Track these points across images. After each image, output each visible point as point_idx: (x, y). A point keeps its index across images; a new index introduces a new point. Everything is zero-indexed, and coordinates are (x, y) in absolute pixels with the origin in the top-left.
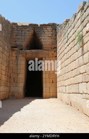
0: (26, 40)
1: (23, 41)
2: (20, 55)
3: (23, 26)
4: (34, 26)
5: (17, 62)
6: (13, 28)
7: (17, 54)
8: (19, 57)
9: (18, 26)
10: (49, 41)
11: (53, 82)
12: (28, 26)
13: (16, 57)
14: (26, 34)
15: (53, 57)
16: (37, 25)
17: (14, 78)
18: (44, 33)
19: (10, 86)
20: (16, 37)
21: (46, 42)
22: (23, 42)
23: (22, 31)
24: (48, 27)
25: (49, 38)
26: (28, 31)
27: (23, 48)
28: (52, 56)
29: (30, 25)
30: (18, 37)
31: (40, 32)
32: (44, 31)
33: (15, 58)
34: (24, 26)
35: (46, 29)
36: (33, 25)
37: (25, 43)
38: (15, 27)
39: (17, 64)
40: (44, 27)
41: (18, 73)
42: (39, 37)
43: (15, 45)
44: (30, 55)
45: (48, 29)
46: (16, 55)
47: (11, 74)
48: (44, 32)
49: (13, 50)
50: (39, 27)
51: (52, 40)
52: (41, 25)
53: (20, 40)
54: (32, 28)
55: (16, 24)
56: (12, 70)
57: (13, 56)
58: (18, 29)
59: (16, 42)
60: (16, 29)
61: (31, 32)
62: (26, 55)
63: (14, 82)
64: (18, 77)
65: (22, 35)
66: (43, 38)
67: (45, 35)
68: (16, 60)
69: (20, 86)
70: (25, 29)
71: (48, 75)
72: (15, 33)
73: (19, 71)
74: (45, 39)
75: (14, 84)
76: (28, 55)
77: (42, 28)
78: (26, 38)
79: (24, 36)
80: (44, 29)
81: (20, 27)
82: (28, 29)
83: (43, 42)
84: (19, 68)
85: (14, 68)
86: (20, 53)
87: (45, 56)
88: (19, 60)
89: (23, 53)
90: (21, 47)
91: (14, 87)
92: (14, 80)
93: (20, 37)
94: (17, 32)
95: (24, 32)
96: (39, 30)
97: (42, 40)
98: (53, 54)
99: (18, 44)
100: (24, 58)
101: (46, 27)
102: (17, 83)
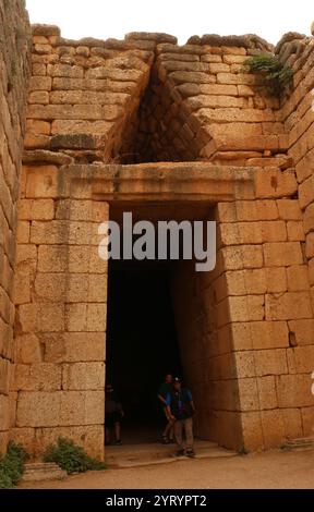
0: (114, 112)
1: (98, 115)
2: (84, 192)
3: (90, 43)
4: (155, 46)
5: (64, 232)
6: (36, 52)
7: (61, 186)
8: (77, 204)
9: (63, 45)
10: (242, 116)
11: (292, 344)
12: (121, 41)
13: (56, 200)
14: (110, 83)
15: (276, 199)
16: (174, 41)
17: (41, 332)
18: (212, 79)
20: (54, 98)
21: (228, 122)
22: (92, 120)
23: (86, 68)
24: (229, 49)
25: (240, 102)
26: (123, 67)
27: (97, 152)
28: (272, 192)
29: (134, 38)
30: (66, 96)
31: (192, 76)
32: (214, 67)
33: (46, 211)
34: (103, 41)
35: (218, 58)
36: (150, 40)
37: (110, 125)
38: (48, 48)
39: (63, 246)
40: (208, 48)
41: (71, 297)
42: (185, 96)
43: (50, 138)
44: (139, 188)
45: (228, 58)
46: (52, 192)
47: (22, 307)
48: (208, 72)
50: (182, 51)
51: (258, 111)
52: (193, 41)
53: (77, 112)
55: (55, 31)
56: (32, 283)
57: (36, 199)
58: (68, 59)
59: (50, 121)
60: (52, 57)
61: (137, 74)
62: (117, 190)
63: (43, 360)
64: (71, 328)
65: (89, 89)
66: (206, 104)
67: (218, 89)
68: (54, 219)
69: (88, 386)
70: (106, 57)
71: (259, 300)
72: (45, 78)
73: (73, 286)
74: (218, 107)
75: (47, 375)
76: (127, 191)
77: (200, 55)
78: (112, 101)
79: (98, 91)
80: (209, 60)
81: (75, 45)
82: (121, 59)
83: (207, 121)
84: (74, 267)
85: (40, 269)
86: (77, 181)
87: (231, 195)
88: (73, 217)
89: (98, 176)
90: (83, 149)
91: (43, 394)
92: (43, 345)
93: (77, 96)
94: (58, 70)
95: (97, 72)
96: (184, 64)
97: (206, 112)
98: (274, 182)
99: (62, 133)
100: (104, 211)
101: (219, 49)
102: (65, 366)
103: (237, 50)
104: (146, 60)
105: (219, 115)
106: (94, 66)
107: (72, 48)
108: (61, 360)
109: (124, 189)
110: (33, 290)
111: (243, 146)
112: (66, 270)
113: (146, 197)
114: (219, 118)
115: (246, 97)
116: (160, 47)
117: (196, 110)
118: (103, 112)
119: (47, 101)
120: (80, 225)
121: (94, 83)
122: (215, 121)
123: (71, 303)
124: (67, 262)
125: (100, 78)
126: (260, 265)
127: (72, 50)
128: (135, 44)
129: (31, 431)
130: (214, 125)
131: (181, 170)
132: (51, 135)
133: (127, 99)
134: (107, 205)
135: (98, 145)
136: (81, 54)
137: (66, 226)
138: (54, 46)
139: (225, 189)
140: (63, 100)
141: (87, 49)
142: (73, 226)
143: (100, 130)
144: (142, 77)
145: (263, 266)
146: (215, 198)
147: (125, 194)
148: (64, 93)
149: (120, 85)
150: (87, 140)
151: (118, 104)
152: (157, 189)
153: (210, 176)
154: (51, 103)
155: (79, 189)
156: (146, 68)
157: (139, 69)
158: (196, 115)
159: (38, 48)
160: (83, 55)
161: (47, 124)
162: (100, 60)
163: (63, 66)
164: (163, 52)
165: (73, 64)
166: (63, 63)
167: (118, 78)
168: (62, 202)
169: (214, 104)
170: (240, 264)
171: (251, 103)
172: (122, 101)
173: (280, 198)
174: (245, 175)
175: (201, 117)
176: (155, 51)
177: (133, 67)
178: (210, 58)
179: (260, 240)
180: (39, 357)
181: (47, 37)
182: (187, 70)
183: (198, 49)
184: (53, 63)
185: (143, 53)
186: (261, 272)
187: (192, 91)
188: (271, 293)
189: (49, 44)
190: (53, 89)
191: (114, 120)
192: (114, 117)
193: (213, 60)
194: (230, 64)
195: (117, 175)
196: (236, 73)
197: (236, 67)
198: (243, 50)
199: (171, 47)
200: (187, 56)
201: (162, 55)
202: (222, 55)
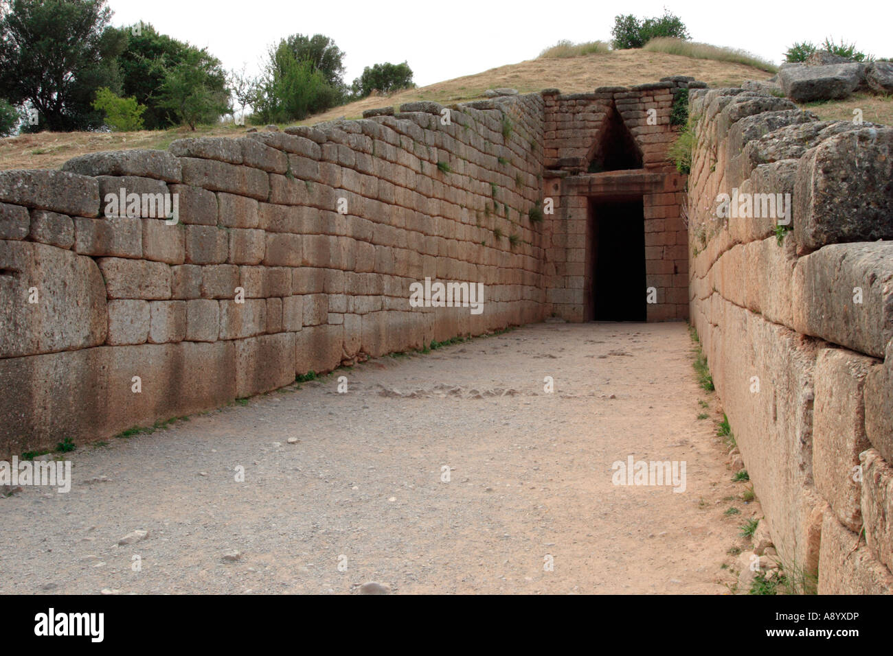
0: (589, 141)
1: (581, 144)
2: (574, 192)
3: (577, 98)
4: (610, 96)
5: (565, 214)
6: (546, 106)
7: (562, 191)
8: (571, 198)
9: (561, 100)
10: (662, 138)
11: (676, 273)
12: (592, 95)
13: (560, 197)
14: (587, 123)
15: (674, 192)
16: (623, 90)
17: (556, 262)
19: (547, 288)
20: (558, 135)
21: (653, 143)
22: (578, 148)
23: (574, 114)
24: (658, 92)
25: (663, 128)
26: (594, 112)
27: (581, 168)
28: (673, 188)
29: (599, 91)
30: (564, 133)
31: (633, 114)
32: (647, 106)
33: (556, 202)
34: (583, 95)
35: (651, 99)
36: (609, 92)
37: (587, 150)
38: (553, 103)
39: (564, 221)
40: (644, 93)
41: (569, 245)
42: (631, 127)
43: (556, 160)
44: (601, 189)
45: (657, 98)
46: (558, 193)
47: (547, 250)
49: (549, 178)
50: (628, 97)
52: (635, 89)
53: (569, 144)
54: (605, 101)
55: (557, 92)
56: (551, 239)
57: (551, 197)
58: (564, 109)
59: (557, 149)
60: (556, 109)
61: (602, 116)
62: (590, 190)
63: (557, 274)
64: (569, 260)
65: (576, 128)
66: (641, 132)
68: (560, 207)
69: (576, 287)
70: (585, 105)
71: (661, 249)
72: (552, 123)
73: (569, 240)
74: (648, 134)
75: (558, 281)
77: (640, 98)
78: (588, 135)
79: (581, 129)
80: (644, 101)
81: (567, 100)
82: (593, 106)
83: (642, 144)
84: (570, 231)
85: (554, 233)
86: (570, 186)
87: (651, 191)
88: (569, 206)
89: (581, 183)
90: (573, 166)
91: (557, 289)
92: (556, 267)
93: (569, 133)
94: (559, 117)
95: (580, 116)
96: (630, 106)
97: (641, 138)
98: (675, 183)
99: (564, 157)
100: (583, 201)
101: (651, 92)
102: (567, 278)
103: (663, 92)
104: (607, 105)
105: (648, 139)
106: (578, 113)
108: (564, 275)
109: (594, 189)
110: (551, 242)
112: (566, 233)
113: (605, 194)
114: (648, 141)
115: (666, 125)
116: (616, 96)
117: (636, 136)
118: (584, 142)
119: (554, 137)
120: (572, 209)
121: (579, 124)
122: (646, 144)
123: (569, 248)
124: (566, 228)
125: (581, 121)
126: (663, 230)
127: (565, 103)
128: (601, 95)
129: (552, 305)
130: (645, 146)
132: (557, 158)
133: (597, 133)
134: (586, 198)
135: (581, 164)
136: (571, 106)
137: (566, 210)
138: (556, 101)
139: (647, 188)
140: (563, 136)
141: (574, 101)
142: (569, 211)
143: (582, 154)
144: (605, 117)
145: (665, 231)
146: (641, 193)
147: (594, 192)
148: (562, 131)
149: (593, 124)
150: (575, 161)
151: (591, 136)
154: (556, 138)
155: (571, 190)
156: (607, 109)
157: (604, 112)
158: (636, 139)
159: (548, 104)
160: (574, 106)
161: (555, 151)
162: (581, 108)
163: (562, 114)
164: (618, 99)
165: (567, 112)
166: (562, 112)
167: (592, 120)
168: (563, 198)
169: (646, 132)
170: (652, 230)
171: (669, 129)
172: (594, 135)
173: (678, 191)
174: (658, 179)
175: (638, 141)
176: (614, 100)
177: (600, 111)
178: (645, 99)
179: (664, 216)
180: (555, 272)
181: (552, 96)
182: (630, 110)
183: (638, 94)
184: (556, 113)
186: (663, 234)
187: (633, 125)
188: (667, 246)
189: (554, 100)
190: (557, 129)
191: (590, 147)
192: (589, 145)
193: (647, 101)
194: (658, 102)
195: (590, 182)
196: (662, 108)
197: (662, 104)
198: (668, 90)
199: (622, 95)
200: (632, 101)
201: (617, 101)
202: (653, 96)
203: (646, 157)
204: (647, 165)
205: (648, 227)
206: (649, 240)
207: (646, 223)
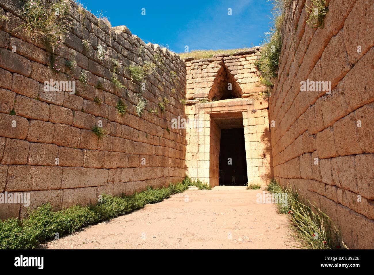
0: (211, 84)
1: (206, 86)
2: (202, 111)
3: (203, 61)
7: (196, 111)
8: (200, 115)
10: (252, 80)
11: (265, 158)
12: (211, 59)
13: (195, 115)
14: (209, 74)
15: (261, 110)
16: (228, 55)
17: (193, 152)
18: (242, 67)
20: (194, 82)
21: (247, 83)
22: (204, 88)
23: (202, 70)
24: (248, 55)
25: (252, 75)
26: (213, 68)
27: (206, 99)
28: (260, 108)
29: (216, 57)
30: (197, 80)
31: (235, 68)
32: (243, 63)
33: (192, 118)
34: (206, 59)
35: (244, 59)
36: (221, 57)
37: (209, 89)
38: (190, 64)
40: (241, 56)
43: (193, 95)
44: (218, 109)
45: (247, 58)
46: (193, 112)
47: (187, 145)
48: (241, 65)
49: (188, 104)
50: (231, 59)
51: (258, 77)
53: (200, 86)
55: (192, 59)
56: (190, 139)
57: (189, 115)
58: (196, 67)
59: (193, 89)
60: (192, 67)
61: (217, 70)
62: (211, 110)
63: (193, 160)
64: (200, 151)
65: (203, 77)
66: (240, 78)
67: (244, 71)
68: (195, 120)
69: (205, 167)
70: (208, 65)
71: (255, 143)
72: (190, 75)
73: (200, 139)
74: (244, 78)
75: (194, 164)
76: (214, 111)
77: (238, 59)
78: (210, 80)
79: (206, 77)
80: (241, 61)
82: (212, 65)
83: (240, 84)
84: (200, 134)
85: (192, 135)
86: (200, 108)
87: (247, 109)
90: (202, 98)
91: (193, 169)
92: (193, 156)
93: (200, 80)
94: (194, 71)
95: (205, 71)
96: (232, 64)
97: (239, 81)
98: (261, 104)
99: (196, 93)
100: (208, 117)
101: (244, 56)
102: (199, 161)
103: (251, 55)
104: (220, 64)
105: (243, 81)
106: (204, 69)
107: (197, 63)
108: (197, 160)
109: (214, 110)
110: (190, 141)
111: (251, 92)
112: (198, 135)
113: (220, 112)
114: (244, 82)
115: (254, 73)
116: (225, 58)
117: (237, 80)
118: (208, 85)
121: (205, 75)
122: (242, 83)
123: (200, 144)
124: (198, 133)
125: (206, 73)
126: (255, 132)
127: (197, 64)
128: (216, 59)
129: (190, 178)
130: (242, 84)
131: (230, 102)
133: (215, 79)
134: (210, 115)
135: (206, 96)
136: (200, 65)
138: (192, 63)
139: (244, 108)
140: (196, 82)
141: (202, 63)
143: (207, 91)
144: (219, 71)
145: (256, 133)
146: (241, 111)
149: (213, 74)
150: (203, 95)
152: (223, 109)
153: (239, 104)
154: (192, 83)
156: (220, 66)
157: (218, 68)
158: (237, 82)
159: (187, 65)
160: (202, 66)
162: (206, 66)
165: (198, 69)
166: (195, 69)
167: (212, 72)
169: (242, 77)
170: (249, 132)
171: (256, 75)
172: (213, 80)
173: (263, 109)
174: (251, 102)
175: (238, 82)
176: (223, 60)
177: (216, 67)
178: (241, 59)
179: (255, 124)
181: (190, 61)
182: (233, 66)
183: (237, 57)
184: (192, 69)
185: (219, 62)
187: (235, 74)
188: (258, 141)
190: (193, 78)
191: (211, 87)
192: (211, 86)
193: (242, 60)
194: (248, 61)
195: (211, 106)
196: (250, 64)
197: (251, 61)
198: (253, 54)
199: (228, 58)
200: (233, 60)
201: (225, 61)
202: (246, 58)
203: (244, 90)
204: (244, 95)
205: (246, 130)
206: (247, 138)
207: (245, 128)
